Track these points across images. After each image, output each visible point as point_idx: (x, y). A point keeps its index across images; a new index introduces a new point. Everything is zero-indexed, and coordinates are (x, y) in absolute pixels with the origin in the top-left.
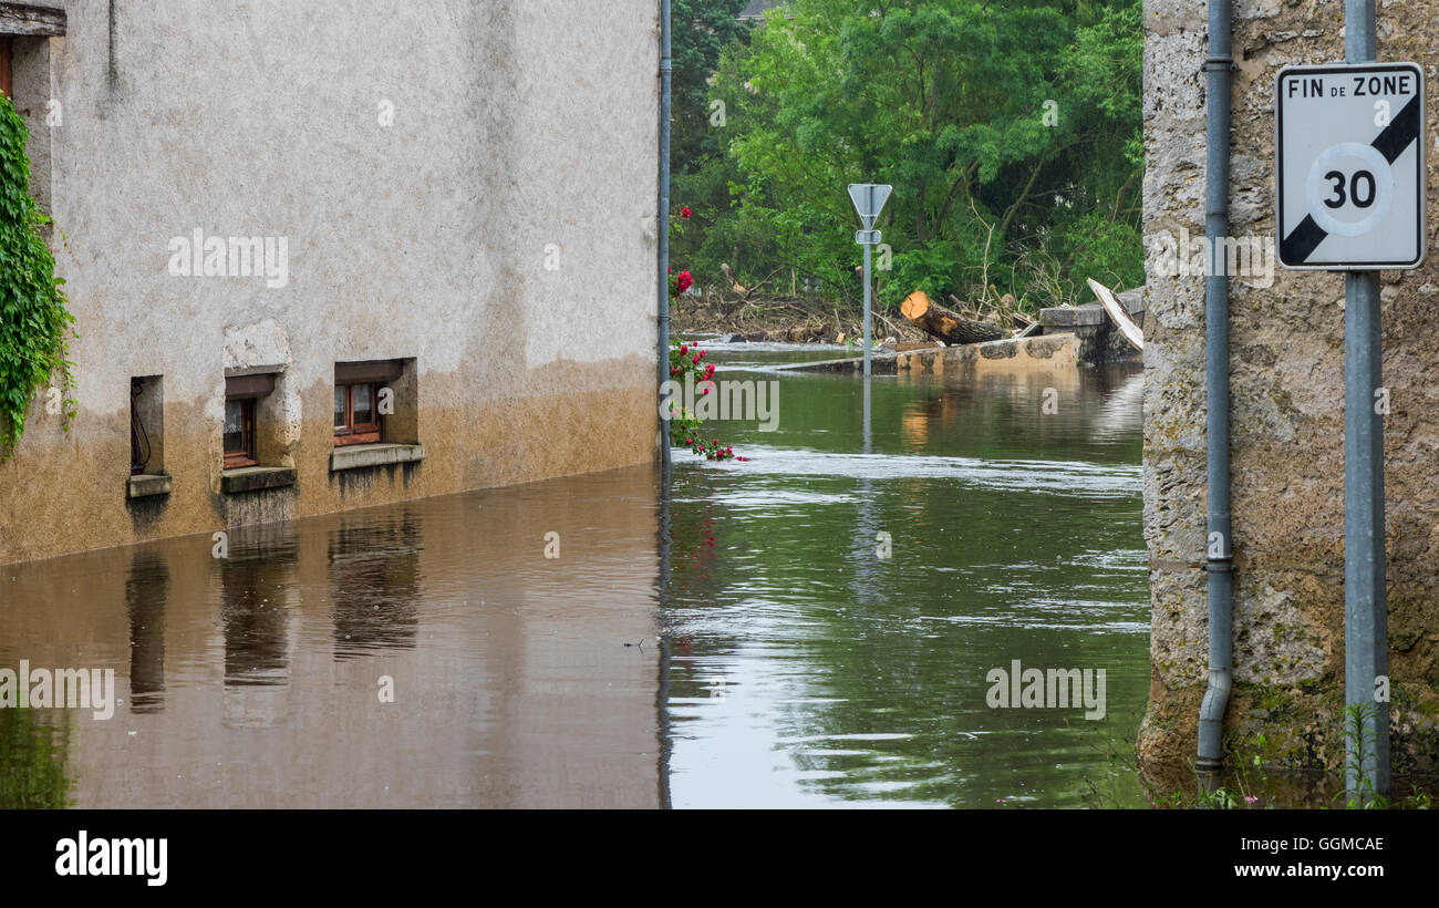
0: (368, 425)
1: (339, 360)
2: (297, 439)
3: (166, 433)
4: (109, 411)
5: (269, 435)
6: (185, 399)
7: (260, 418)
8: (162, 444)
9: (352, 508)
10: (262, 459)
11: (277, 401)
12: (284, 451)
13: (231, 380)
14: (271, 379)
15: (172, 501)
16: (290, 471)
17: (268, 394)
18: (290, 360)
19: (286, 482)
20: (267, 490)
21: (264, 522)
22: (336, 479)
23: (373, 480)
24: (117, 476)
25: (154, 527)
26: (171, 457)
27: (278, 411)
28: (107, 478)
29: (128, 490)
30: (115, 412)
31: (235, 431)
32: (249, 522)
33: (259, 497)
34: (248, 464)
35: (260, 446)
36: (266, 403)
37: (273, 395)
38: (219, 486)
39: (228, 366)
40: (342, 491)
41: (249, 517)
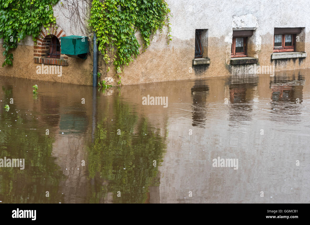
0: (290, 46)
1: (276, 27)
2: (260, 50)
3: (209, 46)
4: (186, 39)
5: (251, 48)
6: (217, 37)
7: (249, 43)
8: (207, 49)
9: (279, 71)
10: (249, 55)
11: (253, 38)
12: (255, 53)
13: (234, 31)
14: (252, 32)
15: (210, 66)
16: (256, 59)
17: (251, 36)
18: (258, 26)
19: (255, 62)
20: (247, 64)
21: (245, 73)
22: (274, 62)
23: (287, 62)
24: (189, 59)
25: (203, 74)
26: (210, 53)
27: (253, 41)
28: (185, 59)
29: (193, 63)
30: (189, 39)
31: (240, 46)
32: (240, 74)
33: (244, 66)
34: (244, 56)
35: (248, 51)
36: (251, 39)
37: (252, 36)
38: (229, 62)
39: (234, 27)
40: (276, 65)
41: (240, 72)
